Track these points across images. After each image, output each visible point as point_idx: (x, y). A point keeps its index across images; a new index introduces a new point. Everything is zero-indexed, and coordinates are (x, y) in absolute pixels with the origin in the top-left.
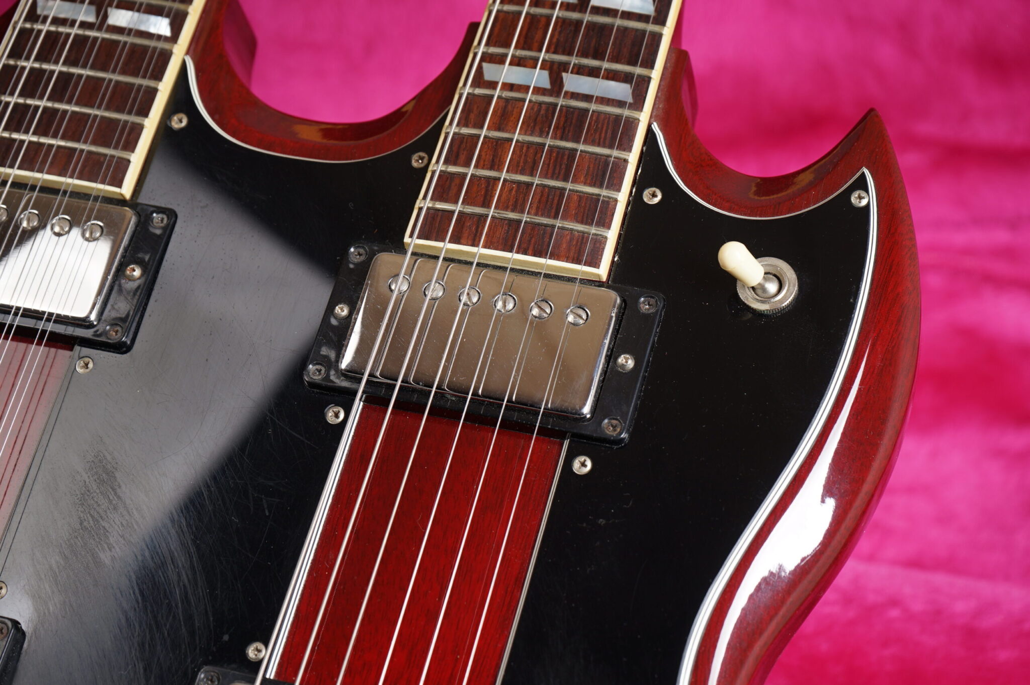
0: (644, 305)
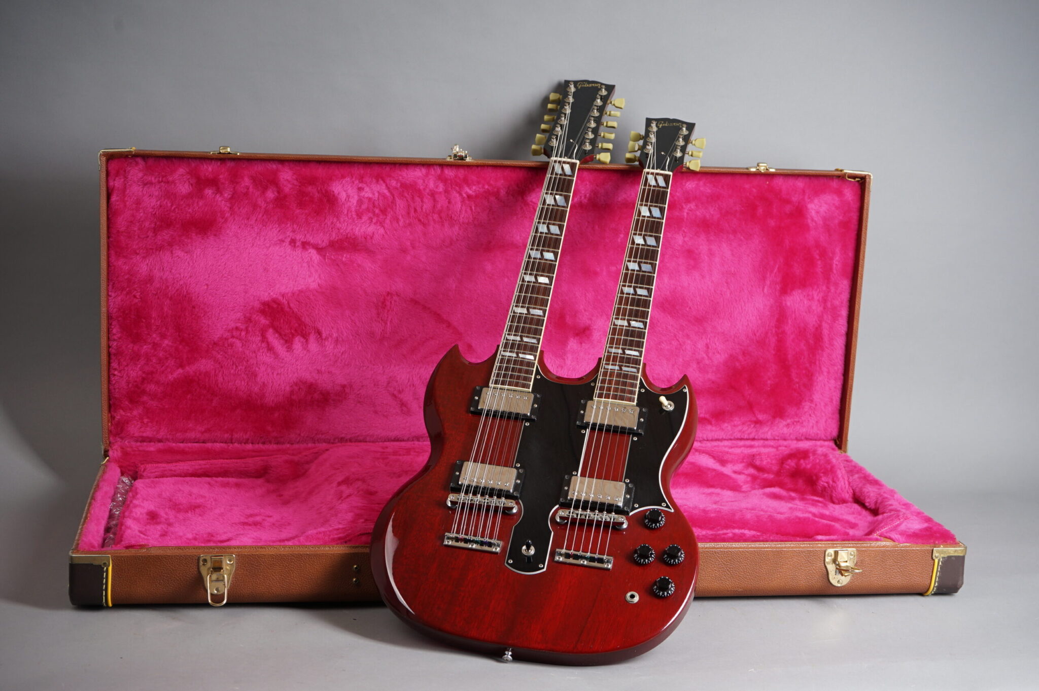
0: (644, 410)
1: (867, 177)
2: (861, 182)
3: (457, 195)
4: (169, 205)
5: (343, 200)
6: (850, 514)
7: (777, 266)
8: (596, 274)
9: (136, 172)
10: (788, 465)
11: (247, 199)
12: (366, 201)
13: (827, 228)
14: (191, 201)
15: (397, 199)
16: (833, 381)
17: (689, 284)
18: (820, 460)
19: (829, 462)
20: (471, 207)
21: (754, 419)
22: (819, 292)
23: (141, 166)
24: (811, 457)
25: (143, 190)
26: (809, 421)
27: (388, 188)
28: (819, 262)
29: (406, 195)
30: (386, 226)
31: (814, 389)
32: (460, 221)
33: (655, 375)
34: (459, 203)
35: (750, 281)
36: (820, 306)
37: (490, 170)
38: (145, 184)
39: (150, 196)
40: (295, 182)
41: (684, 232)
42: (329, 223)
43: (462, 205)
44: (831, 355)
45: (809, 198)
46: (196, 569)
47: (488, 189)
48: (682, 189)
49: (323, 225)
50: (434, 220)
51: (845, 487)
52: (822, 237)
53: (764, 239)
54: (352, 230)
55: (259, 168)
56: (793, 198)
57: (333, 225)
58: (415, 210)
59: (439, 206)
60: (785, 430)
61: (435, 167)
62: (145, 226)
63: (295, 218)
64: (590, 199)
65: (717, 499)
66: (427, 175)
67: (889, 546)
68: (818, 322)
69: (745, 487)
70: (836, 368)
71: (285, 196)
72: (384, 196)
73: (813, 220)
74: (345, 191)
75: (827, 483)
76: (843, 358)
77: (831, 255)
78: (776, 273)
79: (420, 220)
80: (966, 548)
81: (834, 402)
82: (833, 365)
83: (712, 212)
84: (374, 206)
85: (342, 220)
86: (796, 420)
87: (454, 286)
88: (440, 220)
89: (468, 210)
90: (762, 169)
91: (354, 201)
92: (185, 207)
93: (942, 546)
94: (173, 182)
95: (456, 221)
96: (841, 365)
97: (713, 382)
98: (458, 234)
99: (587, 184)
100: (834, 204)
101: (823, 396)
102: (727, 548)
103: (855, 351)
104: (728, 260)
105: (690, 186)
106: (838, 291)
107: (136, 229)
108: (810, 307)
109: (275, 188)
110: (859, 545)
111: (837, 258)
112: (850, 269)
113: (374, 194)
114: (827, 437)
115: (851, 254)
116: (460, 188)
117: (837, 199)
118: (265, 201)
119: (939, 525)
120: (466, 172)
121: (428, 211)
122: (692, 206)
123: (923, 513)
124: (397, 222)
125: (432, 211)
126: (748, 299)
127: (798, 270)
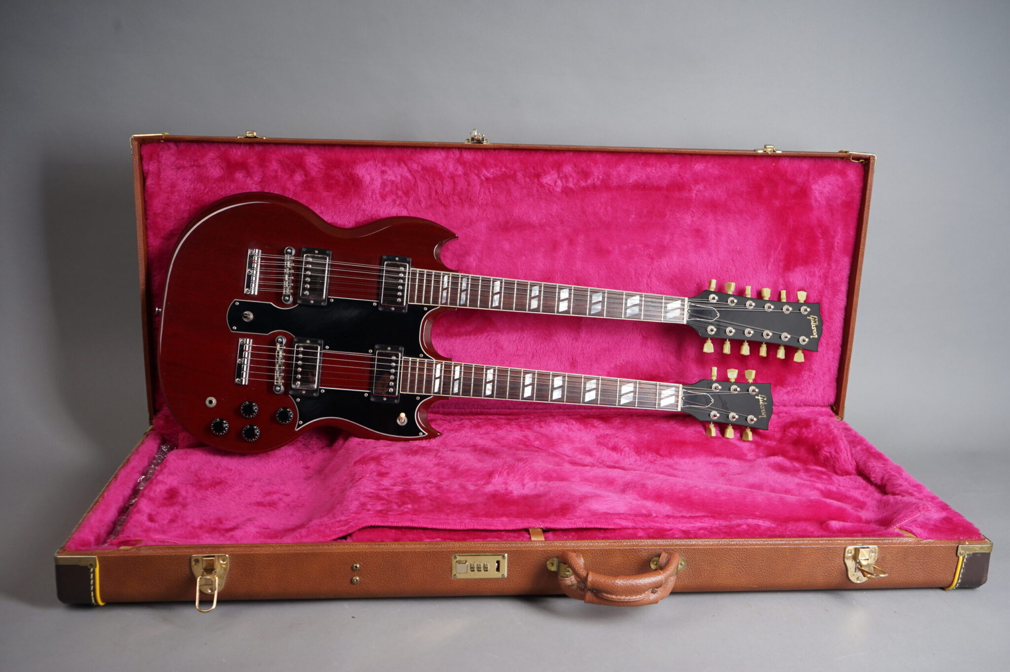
1: (871, 159)
2: (864, 163)
3: (476, 178)
4: (202, 188)
5: (368, 183)
6: (856, 488)
7: (781, 244)
8: (609, 252)
9: (168, 157)
10: (790, 433)
11: (276, 183)
12: (389, 183)
13: (830, 208)
14: (223, 184)
15: (419, 182)
16: (831, 352)
17: (697, 262)
18: (822, 430)
19: (830, 432)
20: (489, 189)
22: (821, 268)
23: (173, 151)
24: (813, 427)
25: (176, 174)
26: (807, 388)
27: (410, 171)
28: (821, 241)
29: (428, 178)
30: (409, 207)
31: (813, 359)
32: (479, 202)
34: (478, 185)
35: (755, 259)
36: (821, 282)
37: (507, 152)
38: (179, 168)
39: (184, 179)
40: (321, 166)
41: (693, 212)
42: (355, 205)
43: (481, 188)
44: (830, 328)
45: (814, 179)
46: (188, 569)
47: (505, 172)
48: (691, 171)
49: (349, 207)
50: (454, 202)
51: (848, 459)
52: (824, 216)
53: (769, 219)
54: (377, 211)
55: (286, 151)
56: (798, 179)
57: (359, 206)
58: (436, 192)
59: (459, 189)
60: (786, 397)
61: (454, 150)
62: (180, 208)
63: (323, 200)
64: (603, 181)
65: (724, 470)
66: (446, 158)
67: (911, 542)
68: (819, 297)
69: (750, 456)
70: (835, 340)
71: (313, 179)
72: (406, 179)
73: (816, 200)
74: (368, 174)
75: (830, 453)
76: (841, 331)
77: (833, 234)
78: (779, 251)
79: (441, 202)
80: (992, 544)
81: (832, 372)
82: (832, 337)
83: (719, 193)
84: (397, 189)
85: (367, 202)
86: (796, 388)
87: (474, 264)
88: (460, 201)
89: (487, 192)
90: (769, 150)
91: (378, 184)
92: (217, 190)
93: (967, 543)
94: (205, 166)
95: (475, 203)
96: (839, 337)
98: (478, 215)
99: (599, 167)
100: (837, 185)
101: (821, 365)
102: (743, 545)
103: (854, 325)
104: (734, 238)
105: (699, 168)
106: (839, 268)
107: (172, 211)
108: (812, 282)
109: (302, 172)
110: (880, 541)
111: (839, 237)
112: (850, 248)
113: (396, 177)
114: (824, 404)
115: (852, 233)
116: (478, 170)
117: (840, 179)
118: (293, 184)
119: (959, 515)
120: (484, 155)
121: (448, 193)
122: (701, 187)
123: (938, 498)
124: (420, 204)
125: (452, 193)
126: (753, 276)
127: (800, 248)
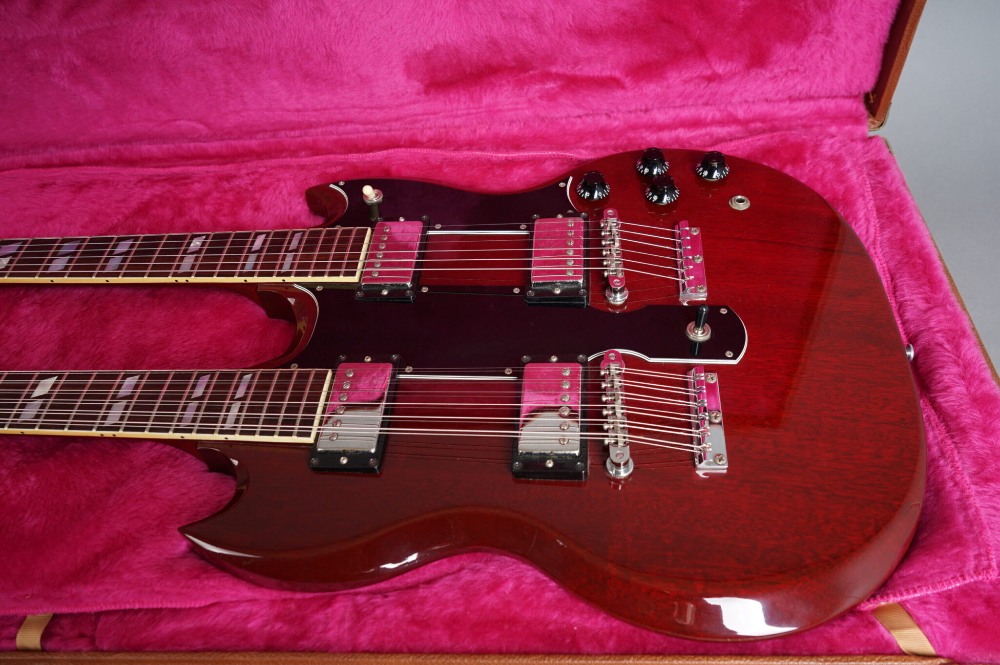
21: (709, 72)
26: (818, 67)
33: (505, 11)
60: (769, 87)
86: (791, 67)
97: (624, 14)
101: (854, 20)
114: (850, 93)
